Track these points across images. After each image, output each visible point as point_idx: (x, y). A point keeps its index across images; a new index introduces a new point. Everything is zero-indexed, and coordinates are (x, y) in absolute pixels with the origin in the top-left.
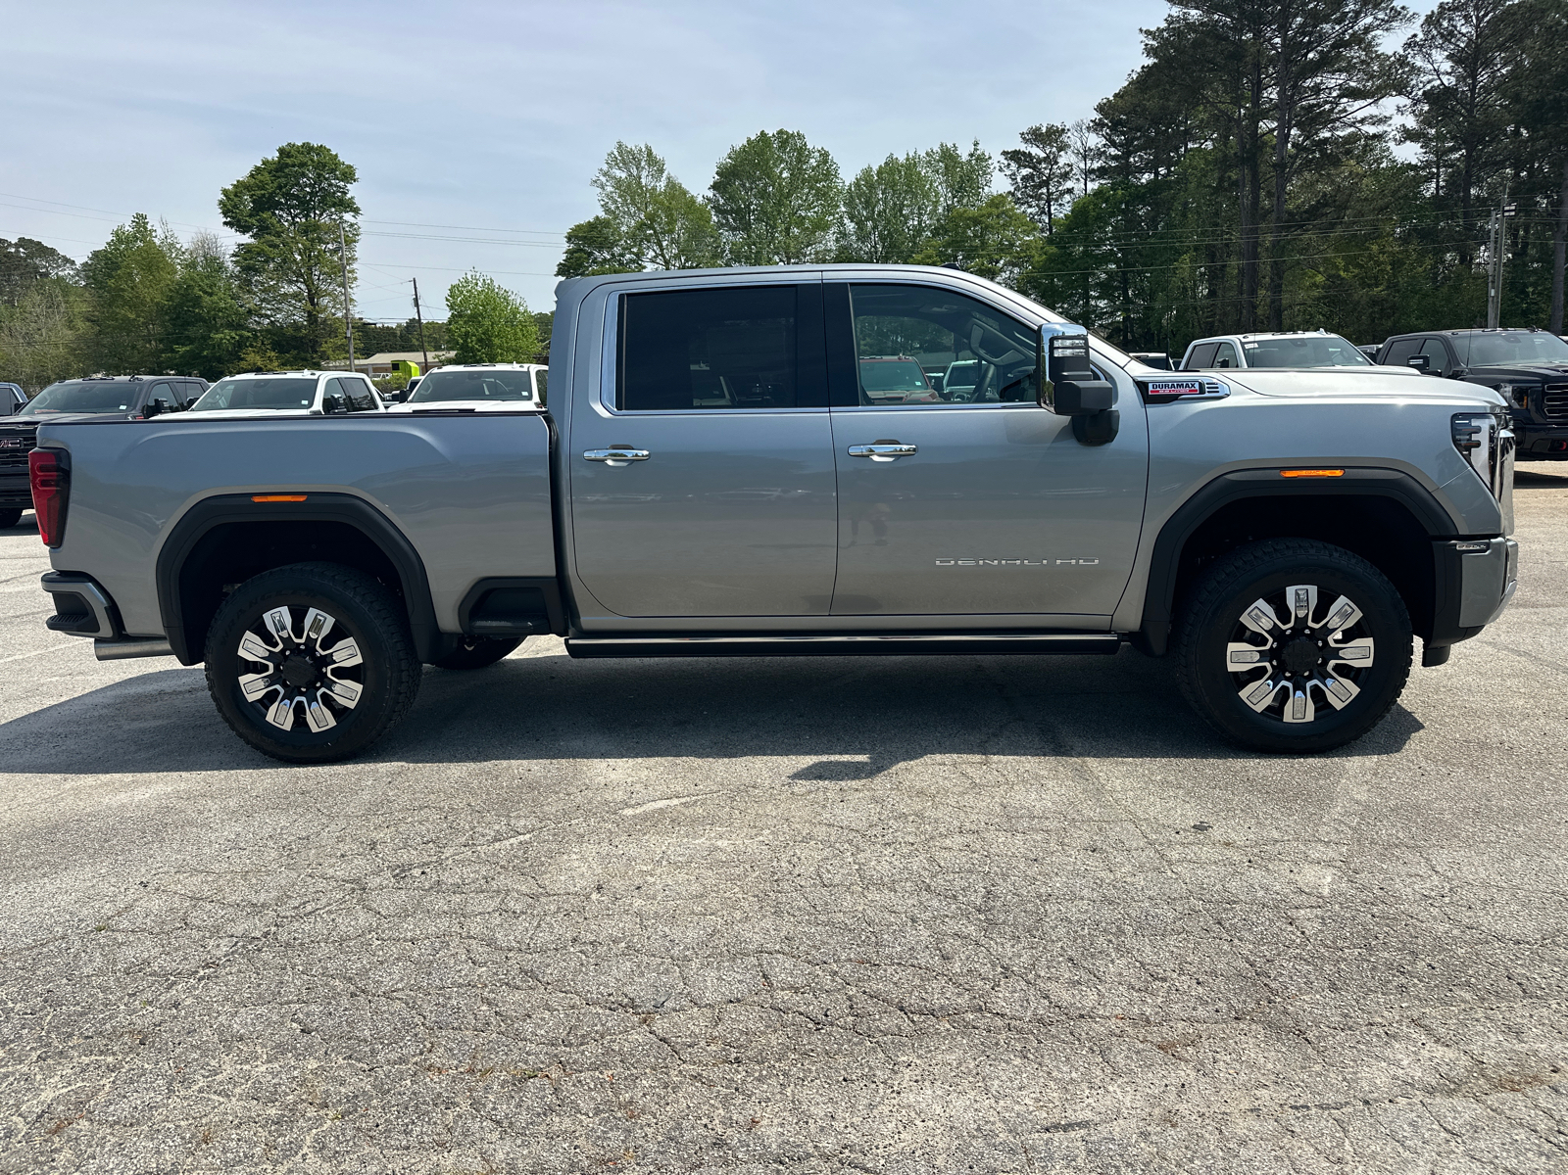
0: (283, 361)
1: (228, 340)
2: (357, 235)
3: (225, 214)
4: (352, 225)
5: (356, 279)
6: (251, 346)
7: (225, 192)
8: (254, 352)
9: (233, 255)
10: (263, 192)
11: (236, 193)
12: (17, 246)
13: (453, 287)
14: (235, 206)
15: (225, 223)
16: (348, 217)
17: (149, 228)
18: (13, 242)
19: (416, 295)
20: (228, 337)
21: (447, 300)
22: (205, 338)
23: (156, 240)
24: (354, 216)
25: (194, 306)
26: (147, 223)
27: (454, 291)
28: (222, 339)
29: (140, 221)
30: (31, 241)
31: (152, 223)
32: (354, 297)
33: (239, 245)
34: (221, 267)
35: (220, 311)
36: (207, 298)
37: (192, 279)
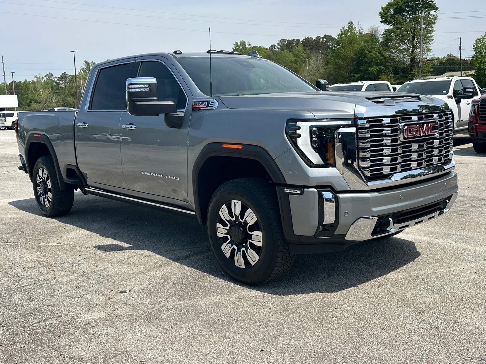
0: (396, 78)
1: (375, 70)
2: (436, 20)
3: (382, 18)
4: (434, 16)
5: (433, 40)
6: (384, 72)
7: (382, 8)
8: (384, 75)
9: (383, 35)
10: (397, 6)
11: (387, 8)
12: (323, 38)
13: (478, 39)
14: (385, 14)
15: (381, 22)
16: (432, 12)
17: (353, 27)
18: (322, 37)
19: (460, 45)
20: (375, 69)
21: (473, 46)
22: (367, 70)
23: (355, 31)
24: (435, 12)
25: (364, 57)
26: (353, 25)
27: (478, 41)
28: (372, 70)
29: (351, 25)
30: (328, 36)
31: (355, 25)
32: (430, 48)
33: (386, 30)
34: (377, 41)
35: (373, 58)
36: (369, 54)
37: (365, 46)
